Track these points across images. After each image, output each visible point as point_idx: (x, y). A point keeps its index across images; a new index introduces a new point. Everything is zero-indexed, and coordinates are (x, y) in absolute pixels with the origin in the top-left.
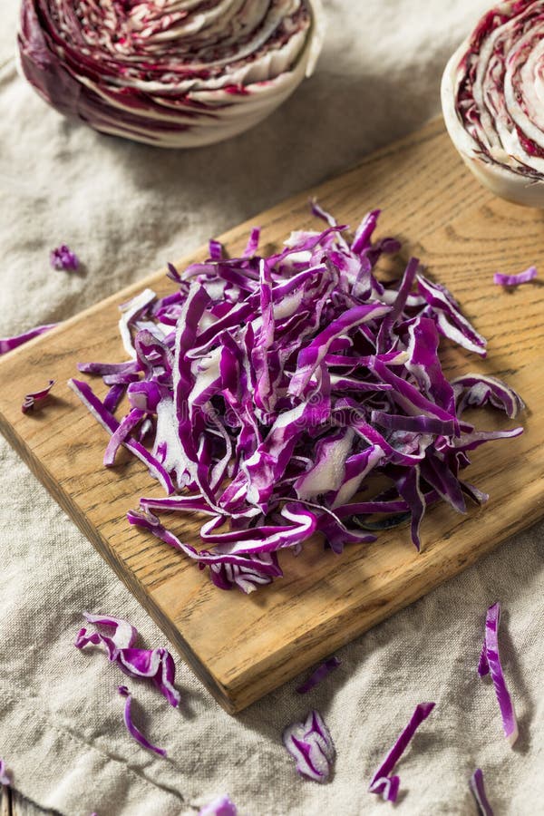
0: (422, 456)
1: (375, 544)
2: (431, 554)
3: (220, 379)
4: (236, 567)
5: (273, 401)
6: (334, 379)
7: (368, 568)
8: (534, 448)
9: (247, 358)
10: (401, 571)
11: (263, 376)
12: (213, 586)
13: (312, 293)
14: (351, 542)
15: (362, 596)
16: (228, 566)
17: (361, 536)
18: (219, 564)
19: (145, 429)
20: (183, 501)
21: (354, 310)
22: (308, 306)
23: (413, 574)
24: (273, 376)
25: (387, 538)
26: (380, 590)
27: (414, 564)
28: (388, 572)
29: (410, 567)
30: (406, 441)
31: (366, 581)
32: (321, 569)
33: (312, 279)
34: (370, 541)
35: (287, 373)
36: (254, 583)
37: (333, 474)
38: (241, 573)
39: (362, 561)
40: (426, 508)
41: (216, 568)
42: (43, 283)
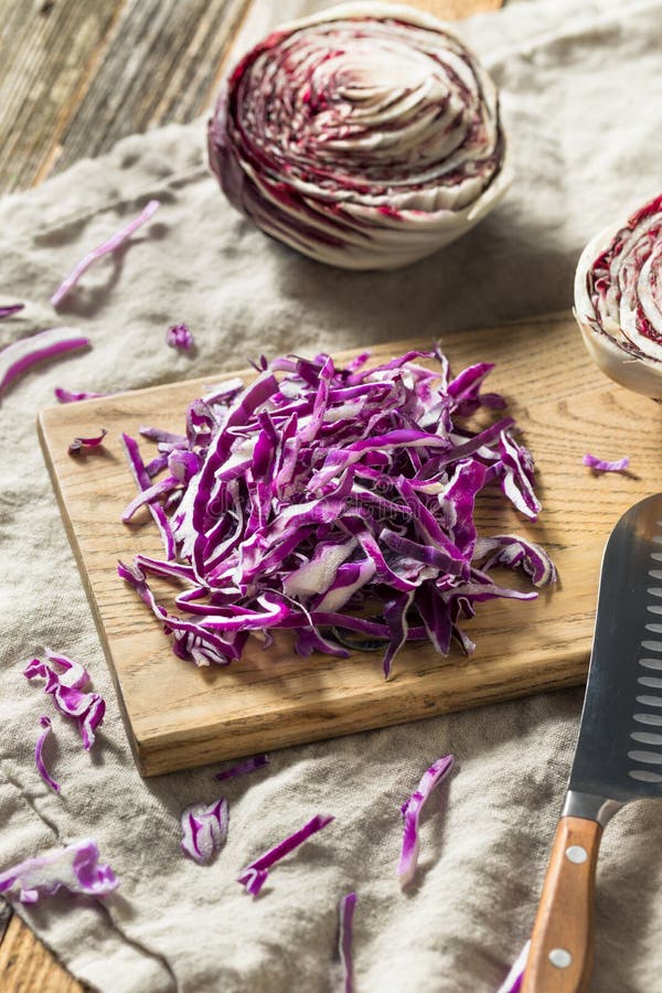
0: (418, 584)
1: (347, 661)
2: (397, 685)
3: (251, 461)
4: (198, 640)
5: (290, 491)
6: (357, 489)
7: (328, 680)
8: (547, 621)
9: (280, 445)
10: (361, 691)
11: (289, 464)
12: (172, 652)
13: (373, 406)
14: (320, 651)
15: (310, 702)
16: (191, 636)
17: (334, 648)
18: (183, 632)
19: (173, 498)
20: (176, 568)
21: (407, 432)
22: (364, 417)
23: (371, 698)
24: (298, 469)
25: (362, 659)
26: (330, 702)
27: (377, 689)
28: (347, 689)
29: (371, 691)
30: (407, 568)
31: (321, 691)
32: (283, 667)
33: (377, 392)
34: (343, 656)
35: (314, 470)
36: (209, 659)
37: (323, 576)
38: (201, 646)
39: (326, 672)
40: (407, 642)
41: (179, 634)
42: (152, 353)
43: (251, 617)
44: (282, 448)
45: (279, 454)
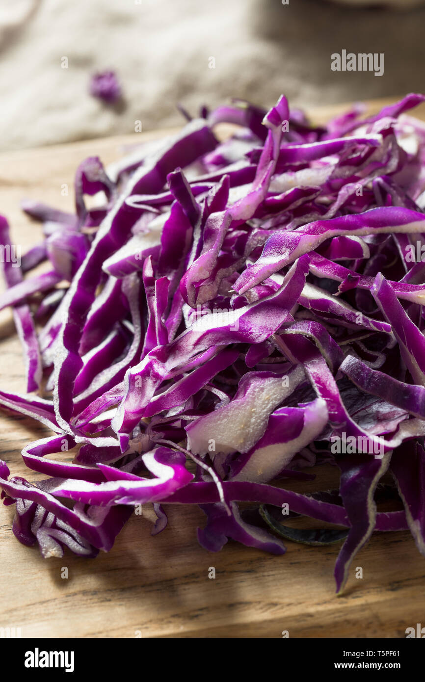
0: (395, 443)
1: (279, 560)
2: (354, 602)
3: (157, 248)
4: (51, 517)
7: (247, 590)
9: (200, 223)
10: (295, 611)
11: (211, 251)
12: (11, 534)
13: (347, 172)
14: (238, 542)
15: (216, 623)
16: (41, 510)
17: (259, 538)
18: (29, 503)
19: (49, 301)
20: (35, 404)
21: (397, 211)
22: (332, 187)
23: (310, 622)
25: (304, 557)
26: (246, 626)
27: (321, 608)
28: (275, 604)
29: (312, 610)
30: (380, 419)
31: (233, 606)
32: (177, 565)
33: (354, 151)
34: (274, 552)
35: (248, 262)
37: (247, 425)
38: (54, 526)
40: (374, 534)
41: (23, 506)
43: (128, 485)
44: (202, 227)
45: (197, 237)
